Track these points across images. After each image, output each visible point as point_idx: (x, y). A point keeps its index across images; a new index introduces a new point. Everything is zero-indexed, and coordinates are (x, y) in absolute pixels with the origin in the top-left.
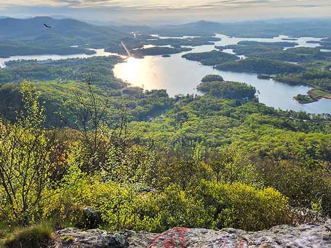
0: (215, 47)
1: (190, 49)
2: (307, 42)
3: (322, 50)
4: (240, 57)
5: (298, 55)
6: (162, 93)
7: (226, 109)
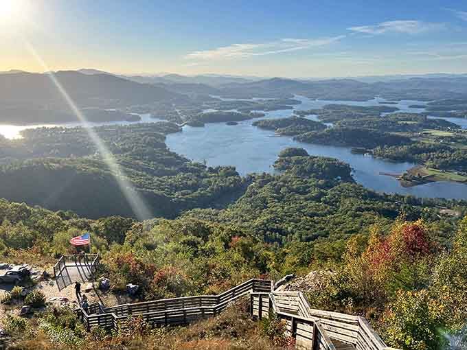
0: (295, 112)
1: (264, 115)
2: (410, 107)
3: (429, 117)
4: (328, 125)
5: (401, 122)
6: (231, 172)
7: (315, 192)
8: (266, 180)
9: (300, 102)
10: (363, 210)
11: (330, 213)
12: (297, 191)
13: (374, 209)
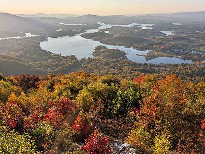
0: (99, 30)
1: (85, 31)
5: (143, 33)
6: (73, 58)
7: (112, 65)
8: (90, 60)
9: (101, 26)
10: (133, 71)
11: (120, 73)
12: (104, 65)
13: (138, 70)
